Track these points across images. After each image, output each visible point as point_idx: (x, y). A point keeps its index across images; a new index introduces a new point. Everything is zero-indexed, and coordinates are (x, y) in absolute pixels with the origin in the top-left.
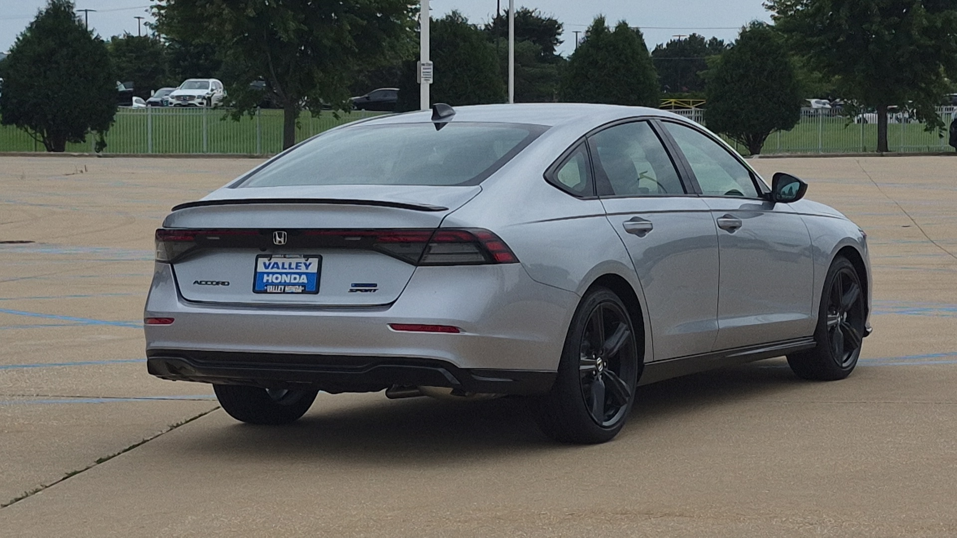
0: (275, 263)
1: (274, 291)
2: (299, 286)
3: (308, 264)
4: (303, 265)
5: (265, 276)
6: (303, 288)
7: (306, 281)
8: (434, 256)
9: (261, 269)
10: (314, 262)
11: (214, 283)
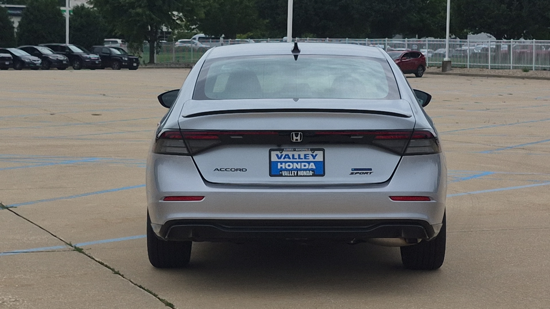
0: (286, 155)
1: (288, 175)
2: (309, 171)
3: (314, 155)
4: (310, 156)
5: (279, 164)
6: (313, 173)
7: (314, 167)
8: (411, 148)
9: (274, 159)
10: (320, 154)
11: (232, 170)
